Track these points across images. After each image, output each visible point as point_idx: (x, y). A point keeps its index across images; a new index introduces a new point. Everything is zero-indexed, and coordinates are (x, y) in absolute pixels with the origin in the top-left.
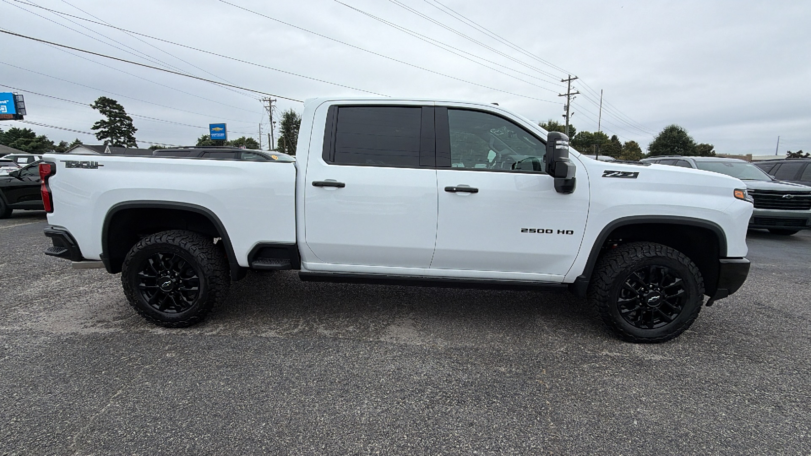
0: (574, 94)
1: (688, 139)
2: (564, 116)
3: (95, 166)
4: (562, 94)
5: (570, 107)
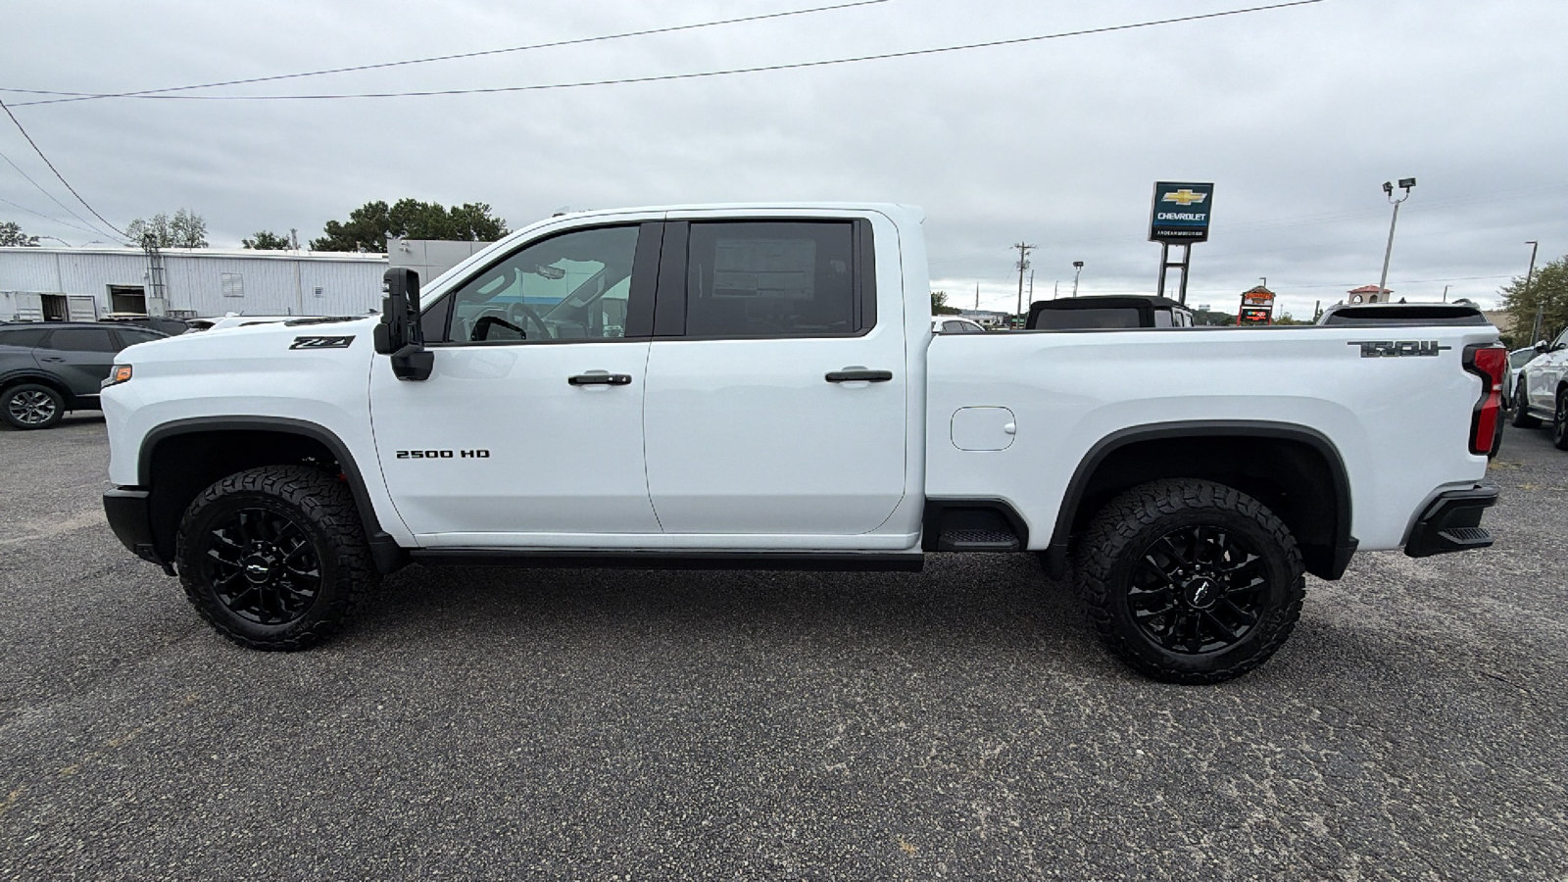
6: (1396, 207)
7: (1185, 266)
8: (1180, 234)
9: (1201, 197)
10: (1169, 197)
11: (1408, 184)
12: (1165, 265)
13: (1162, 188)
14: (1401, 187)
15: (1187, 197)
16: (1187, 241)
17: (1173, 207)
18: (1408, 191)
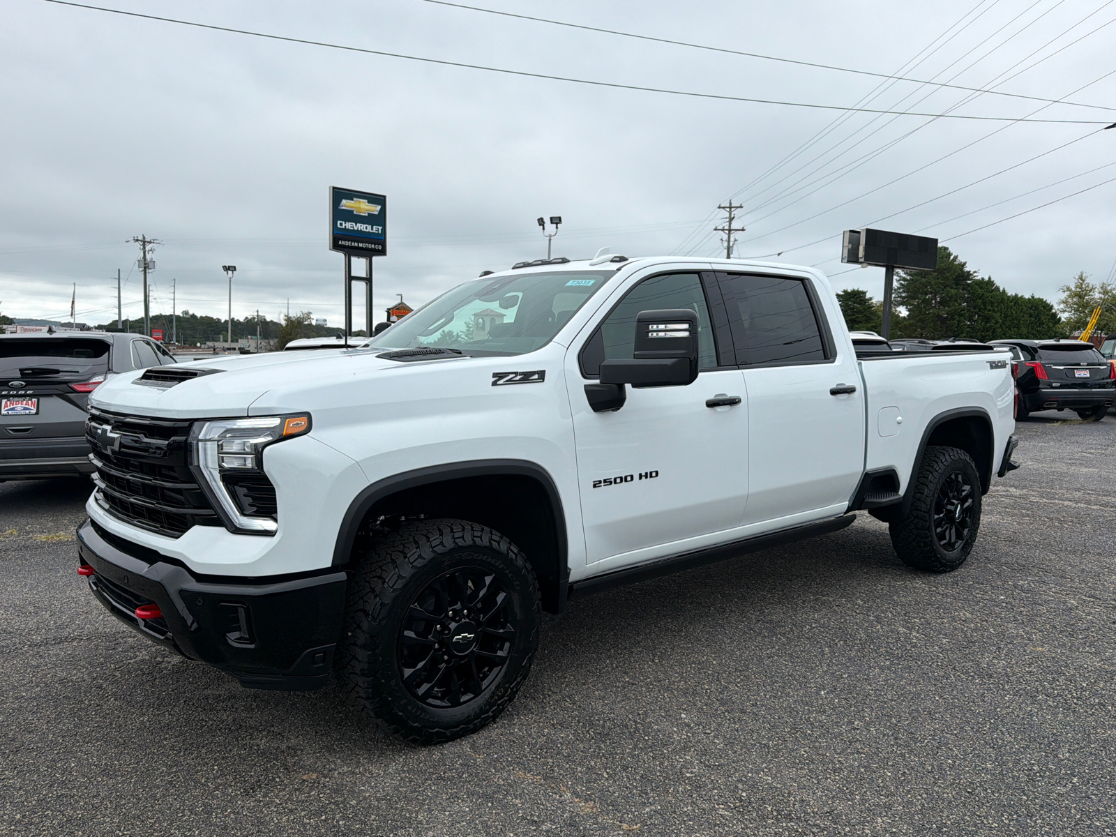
6: (550, 240)
7: (368, 280)
8: (361, 245)
9: (376, 209)
10: (346, 204)
11: (556, 221)
12: (350, 278)
13: (339, 194)
14: (552, 223)
15: (363, 207)
16: (368, 254)
17: (350, 216)
18: (557, 228)
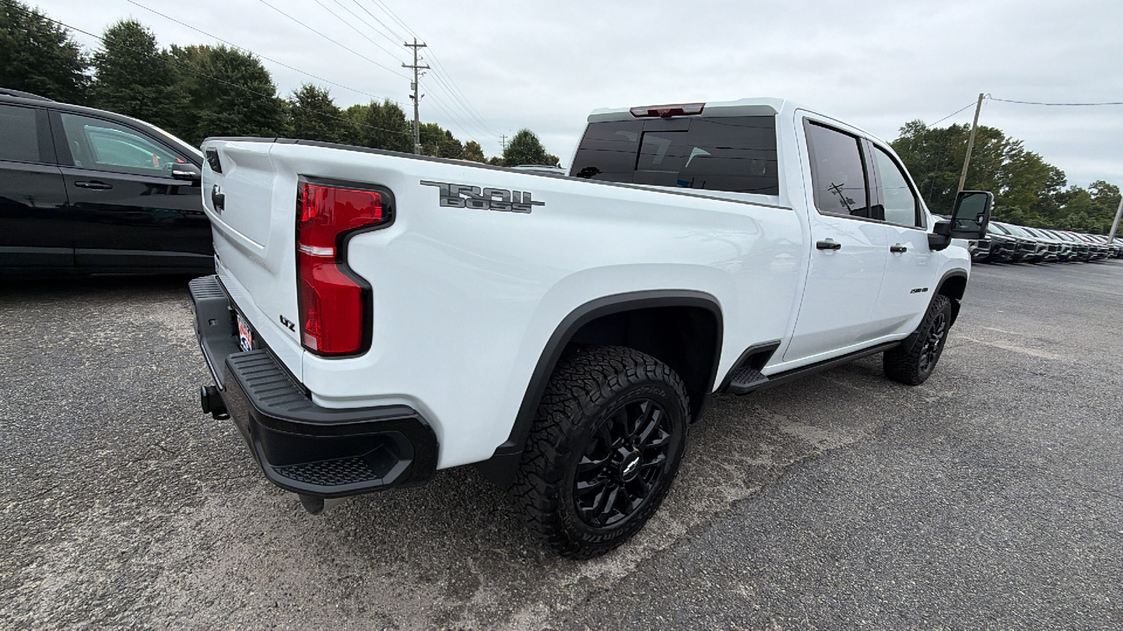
0: (423, 67)
1: (540, 147)
2: (411, 97)
3: (522, 204)
4: (406, 64)
5: (418, 85)
